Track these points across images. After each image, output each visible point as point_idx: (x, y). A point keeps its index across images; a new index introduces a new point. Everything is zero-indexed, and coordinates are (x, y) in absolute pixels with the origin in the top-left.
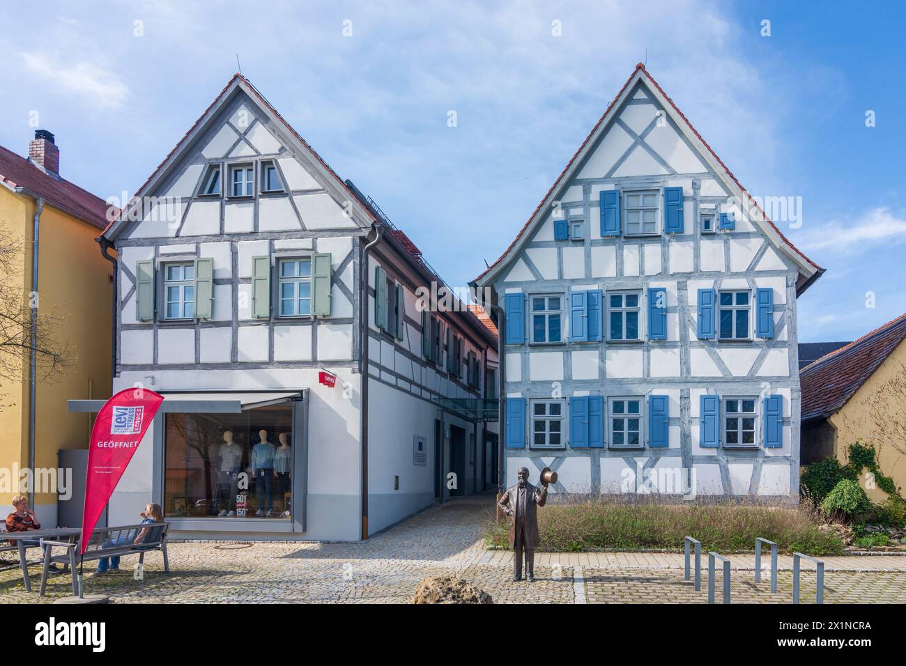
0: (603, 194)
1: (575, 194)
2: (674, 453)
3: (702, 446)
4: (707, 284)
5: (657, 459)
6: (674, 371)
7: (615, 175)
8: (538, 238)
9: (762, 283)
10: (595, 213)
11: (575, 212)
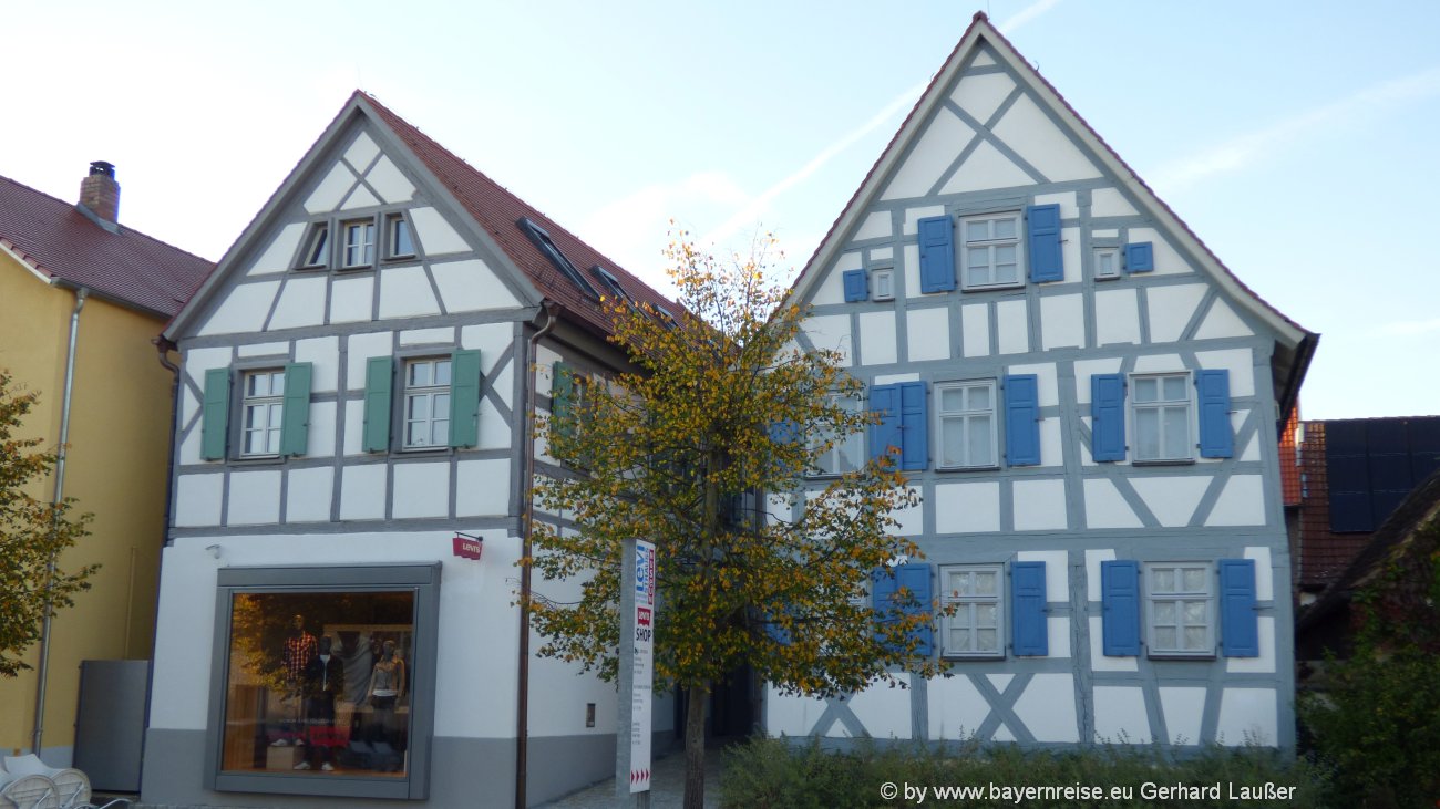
0: (923, 223)
1: (879, 225)
2: (1058, 666)
3: (1106, 653)
4: (1111, 366)
5: (1029, 678)
6: (1058, 520)
7: (946, 190)
8: (818, 300)
9: (1209, 360)
10: (911, 254)
11: (878, 255)
